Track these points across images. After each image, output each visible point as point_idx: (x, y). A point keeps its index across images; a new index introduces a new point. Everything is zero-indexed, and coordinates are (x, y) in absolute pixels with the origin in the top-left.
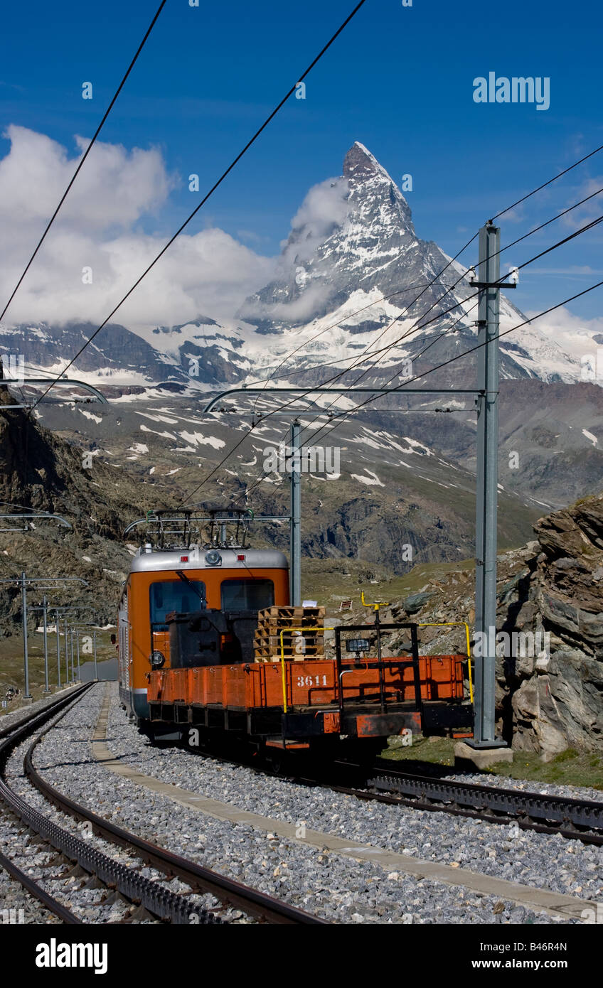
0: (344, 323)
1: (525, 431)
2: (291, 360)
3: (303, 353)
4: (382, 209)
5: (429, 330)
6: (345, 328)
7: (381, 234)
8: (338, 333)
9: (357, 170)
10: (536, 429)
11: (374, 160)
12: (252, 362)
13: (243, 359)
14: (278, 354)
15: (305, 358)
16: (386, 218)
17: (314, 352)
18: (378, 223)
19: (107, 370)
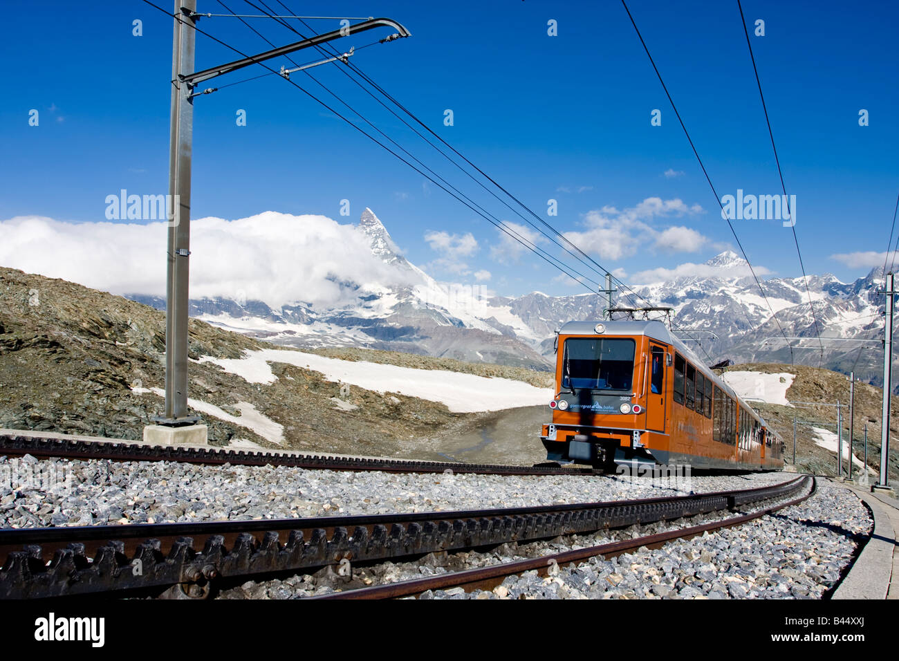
0: (361, 296)
1: (450, 352)
2: (336, 314)
3: (342, 311)
4: (379, 240)
5: (403, 301)
6: (362, 298)
7: (379, 253)
8: (359, 301)
9: (367, 221)
10: (455, 351)
11: (375, 216)
12: (317, 314)
13: (312, 313)
14: (330, 310)
15: (343, 313)
16: (381, 245)
17: (347, 310)
18: (377, 247)
19: (246, 317)
